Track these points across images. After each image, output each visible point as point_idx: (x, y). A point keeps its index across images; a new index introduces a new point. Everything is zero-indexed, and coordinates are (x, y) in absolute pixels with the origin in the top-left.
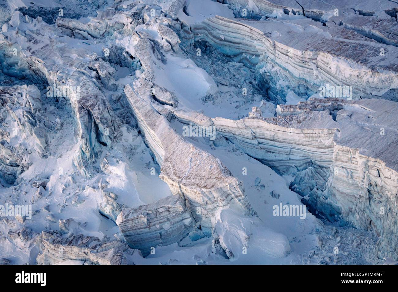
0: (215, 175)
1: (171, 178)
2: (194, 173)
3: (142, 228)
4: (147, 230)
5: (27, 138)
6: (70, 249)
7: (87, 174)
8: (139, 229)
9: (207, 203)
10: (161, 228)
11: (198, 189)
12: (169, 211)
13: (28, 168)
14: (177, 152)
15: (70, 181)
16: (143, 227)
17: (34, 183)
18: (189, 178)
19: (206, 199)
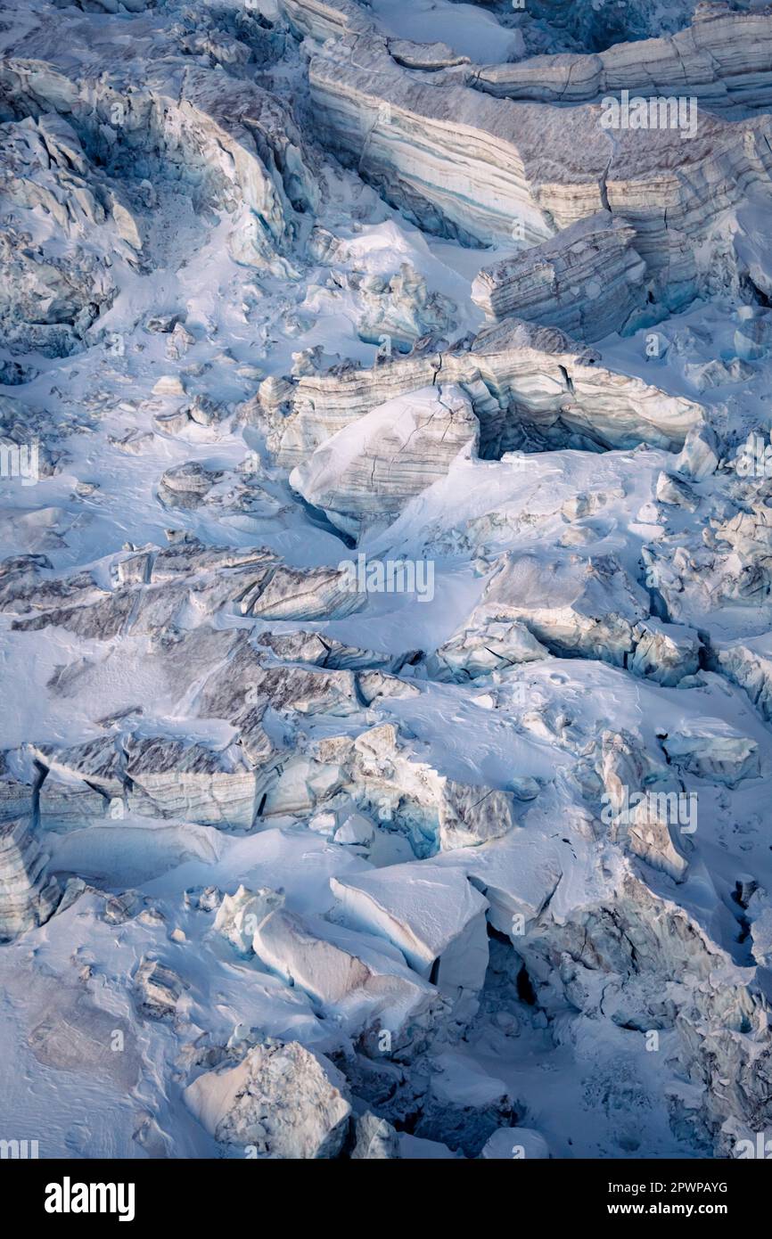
1: (569, 182)
2: (634, 148)
3: (541, 301)
4: (552, 303)
5: (87, 233)
7: (291, 270)
8: (534, 303)
9: (689, 209)
10: (583, 296)
11: (667, 172)
12: (596, 248)
13: (109, 307)
14: (552, 133)
15: (252, 293)
16: (543, 295)
17: (153, 323)
18: (627, 163)
19: (689, 193)
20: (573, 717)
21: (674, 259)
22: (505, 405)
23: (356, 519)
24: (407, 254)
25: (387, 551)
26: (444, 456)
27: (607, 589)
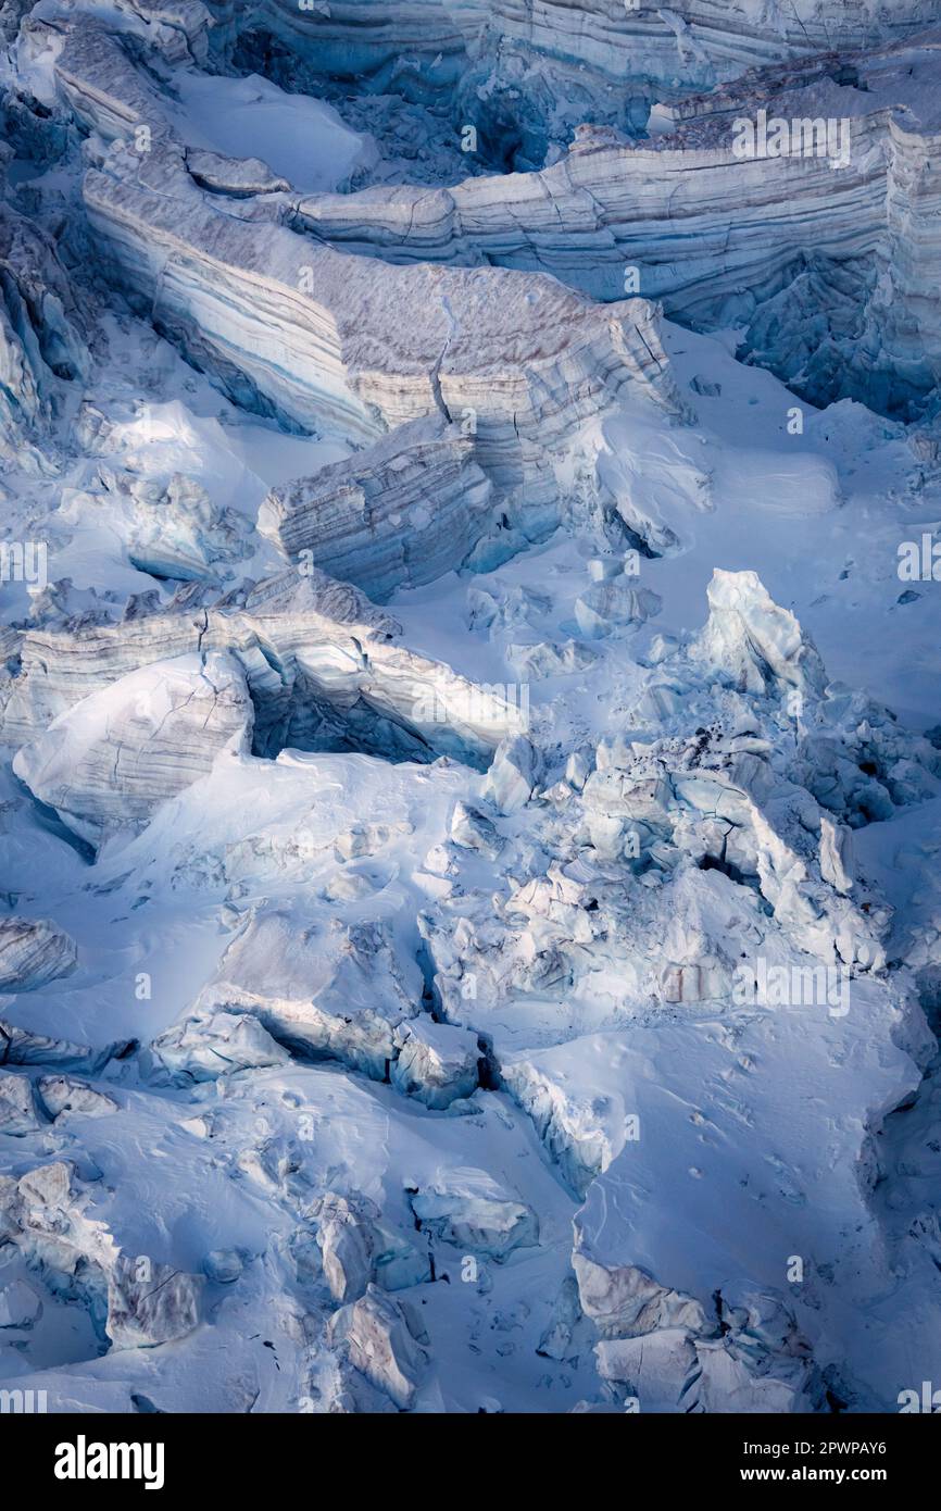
0: (556, 313)
1: (394, 372)
2: (476, 331)
3: (349, 533)
4: (364, 535)
6: (137, 630)
7: (44, 464)
8: (340, 536)
9: (544, 415)
10: (406, 525)
11: (514, 367)
12: (423, 463)
14: (379, 299)
16: (351, 526)
18: (465, 351)
19: (542, 396)
20: (300, 1159)
21: (529, 476)
22: (290, 680)
23: (95, 823)
24: (194, 449)
25: (128, 875)
26: (206, 748)
27: (365, 973)
